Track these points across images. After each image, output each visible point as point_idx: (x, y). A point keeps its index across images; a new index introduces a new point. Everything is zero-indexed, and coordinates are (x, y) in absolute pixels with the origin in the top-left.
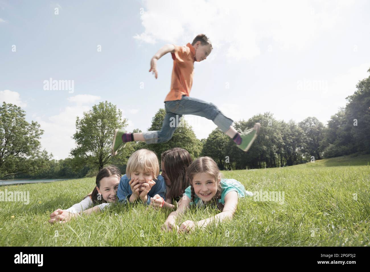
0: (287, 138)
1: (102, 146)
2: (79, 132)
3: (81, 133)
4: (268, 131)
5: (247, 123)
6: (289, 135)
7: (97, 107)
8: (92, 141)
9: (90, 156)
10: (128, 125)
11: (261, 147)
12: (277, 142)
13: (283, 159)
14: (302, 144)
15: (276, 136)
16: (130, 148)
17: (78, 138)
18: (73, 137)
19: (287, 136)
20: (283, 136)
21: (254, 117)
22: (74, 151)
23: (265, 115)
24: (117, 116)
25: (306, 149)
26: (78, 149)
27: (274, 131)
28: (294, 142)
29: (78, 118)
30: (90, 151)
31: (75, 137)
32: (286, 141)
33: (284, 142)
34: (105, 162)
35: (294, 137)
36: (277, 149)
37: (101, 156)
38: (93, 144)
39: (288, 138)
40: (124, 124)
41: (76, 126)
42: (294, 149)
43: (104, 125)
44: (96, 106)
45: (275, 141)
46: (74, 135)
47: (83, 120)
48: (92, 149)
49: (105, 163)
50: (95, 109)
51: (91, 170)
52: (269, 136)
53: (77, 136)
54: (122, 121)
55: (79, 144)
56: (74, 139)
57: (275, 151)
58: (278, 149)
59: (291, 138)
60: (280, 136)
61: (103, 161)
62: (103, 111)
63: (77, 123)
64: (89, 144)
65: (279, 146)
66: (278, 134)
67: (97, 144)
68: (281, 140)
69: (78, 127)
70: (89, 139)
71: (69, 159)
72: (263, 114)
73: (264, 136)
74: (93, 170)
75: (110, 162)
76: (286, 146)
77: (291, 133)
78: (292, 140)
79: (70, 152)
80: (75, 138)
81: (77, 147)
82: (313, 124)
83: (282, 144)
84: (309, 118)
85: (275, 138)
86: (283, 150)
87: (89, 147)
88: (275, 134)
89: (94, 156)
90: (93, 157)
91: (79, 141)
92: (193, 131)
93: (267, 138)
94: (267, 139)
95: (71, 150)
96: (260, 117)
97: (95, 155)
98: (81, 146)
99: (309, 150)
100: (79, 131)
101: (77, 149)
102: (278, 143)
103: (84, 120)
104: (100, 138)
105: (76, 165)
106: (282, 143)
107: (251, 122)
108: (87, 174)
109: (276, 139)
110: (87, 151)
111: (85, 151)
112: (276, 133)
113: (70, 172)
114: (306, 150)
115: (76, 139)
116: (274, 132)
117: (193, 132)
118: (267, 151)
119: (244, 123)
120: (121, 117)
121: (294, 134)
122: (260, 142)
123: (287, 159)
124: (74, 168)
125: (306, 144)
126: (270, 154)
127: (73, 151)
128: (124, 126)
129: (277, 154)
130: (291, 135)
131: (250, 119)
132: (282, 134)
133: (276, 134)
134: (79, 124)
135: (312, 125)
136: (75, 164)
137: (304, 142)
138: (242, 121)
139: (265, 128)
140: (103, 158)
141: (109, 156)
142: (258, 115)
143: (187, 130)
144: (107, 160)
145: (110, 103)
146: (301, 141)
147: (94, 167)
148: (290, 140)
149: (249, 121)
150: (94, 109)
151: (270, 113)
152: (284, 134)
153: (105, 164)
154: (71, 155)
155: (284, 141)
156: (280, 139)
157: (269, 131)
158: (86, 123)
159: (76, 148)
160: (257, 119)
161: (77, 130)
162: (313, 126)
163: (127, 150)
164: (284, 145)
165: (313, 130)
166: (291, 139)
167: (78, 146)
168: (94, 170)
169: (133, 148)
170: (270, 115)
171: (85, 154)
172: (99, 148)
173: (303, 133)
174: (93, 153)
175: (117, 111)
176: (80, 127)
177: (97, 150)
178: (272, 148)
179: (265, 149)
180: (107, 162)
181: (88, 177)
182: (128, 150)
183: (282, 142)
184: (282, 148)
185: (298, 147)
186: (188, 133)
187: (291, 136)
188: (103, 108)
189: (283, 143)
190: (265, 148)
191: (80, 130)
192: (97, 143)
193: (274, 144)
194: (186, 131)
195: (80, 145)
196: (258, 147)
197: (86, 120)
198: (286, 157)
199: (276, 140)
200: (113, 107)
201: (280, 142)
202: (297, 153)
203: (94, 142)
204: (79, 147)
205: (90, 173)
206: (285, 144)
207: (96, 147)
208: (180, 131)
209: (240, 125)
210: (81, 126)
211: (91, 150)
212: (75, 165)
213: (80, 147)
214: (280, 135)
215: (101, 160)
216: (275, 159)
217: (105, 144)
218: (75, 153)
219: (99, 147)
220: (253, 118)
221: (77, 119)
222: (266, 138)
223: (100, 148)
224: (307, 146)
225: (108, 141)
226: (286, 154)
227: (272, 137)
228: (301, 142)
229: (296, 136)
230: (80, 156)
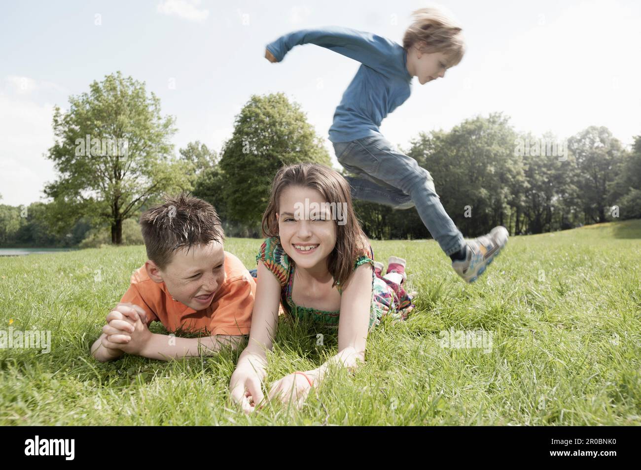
0: (536, 173)
1: (118, 178)
2: (61, 145)
3: (68, 147)
4: (493, 156)
5: (448, 135)
6: (539, 167)
7: (101, 85)
8: (93, 164)
9: (91, 199)
10: (176, 130)
11: (475, 191)
12: (511, 181)
13: (521, 219)
14: (567, 186)
15: (512, 167)
16: (182, 184)
17: (60, 158)
18: (49, 154)
19: (536, 168)
20: (527, 168)
21: (466, 123)
22: (52, 187)
23: (491, 120)
24: (151, 109)
25: (576, 198)
26: (61, 183)
27: (508, 155)
28: (549, 182)
29: (58, 109)
30: (91, 188)
31: (52, 154)
32: (532, 179)
33: (529, 182)
34: (126, 212)
35: (553, 172)
36: (510, 197)
37: (116, 199)
38: (95, 172)
39: (539, 174)
40: (167, 129)
41: (53, 130)
42: (549, 199)
43: (120, 130)
44: (97, 84)
45: (508, 178)
46: (50, 150)
47: (70, 115)
48: (94, 183)
49: (125, 216)
50: (96, 89)
51: (92, 230)
52: (495, 166)
53: (57, 153)
54: (163, 122)
55: (63, 170)
56: (51, 161)
57: (506, 200)
58: (514, 196)
59: (545, 173)
60: (521, 167)
61: (121, 211)
62: (115, 96)
63: (56, 121)
64: (86, 172)
65: (516, 189)
66: (515, 162)
67: (106, 174)
68: (522, 176)
69: (58, 132)
70: (87, 161)
71: (41, 204)
72: (485, 116)
73: (485, 165)
74: (99, 231)
75: (136, 213)
76: (531, 189)
77: (546, 162)
78: (547, 178)
79: (43, 189)
80: (53, 157)
81: (58, 179)
82: (598, 143)
83: (522, 186)
84: (593, 128)
85: (510, 171)
86: (523, 198)
87: (88, 179)
88: (509, 164)
89: (99, 199)
90: (99, 202)
91: (62, 163)
92: (327, 150)
93: (491, 171)
94: (490, 175)
95: (45, 185)
96: (478, 124)
97: (102, 197)
98: (67, 175)
99: (582, 201)
100: (61, 141)
101: (58, 183)
102: (514, 183)
103: (73, 116)
104: (112, 161)
105: (59, 220)
106: (522, 184)
107: (457, 133)
108: (84, 238)
109: (511, 175)
110: (84, 188)
111: (80, 188)
112: (513, 160)
113: (44, 234)
114: (576, 200)
115: (55, 160)
116: (508, 158)
117: (326, 152)
118: (487, 200)
119: (441, 136)
120: (160, 113)
121: (552, 165)
122: (474, 178)
123: (530, 219)
124: (54, 224)
125: (578, 187)
126: (493, 207)
127: (50, 188)
128: (167, 134)
129: (508, 206)
130: (545, 166)
131: (457, 127)
132: (525, 164)
133: (512, 162)
134: (61, 125)
135: (596, 145)
136: (56, 217)
137: (572, 182)
138: (437, 130)
139: (488, 148)
140: (122, 204)
141: (134, 200)
142: (475, 119)
143: (313, 147)
144: (131, 210)
145: (130, 77)
146: (566, 181)
147: (100, 224)
148: (542, 176)
149: (453, 132)
150: (94, 90)
151: (503, 115)
152: (530, 164)
153: (126, 218)
154: (45, 195)
155: (528, 179)
156: (518, 173)
157: (495, 155)
158: (77, 123)
159: (56, 182)
160: (472, 127)
161: (57, 138)
162: (597, 148)
163: (175, 188)
164: (527, 187)
165: (595, 156)
166: (545, 176)
167: (60, 177)
168: (101, 231)
169: (189, 184)
170: (502, 119)
171: (77, 193)
172: (112, 182)
173: (573, 162)
174: (98, 193)
175: (148, 95)
176: (65, 132)
177: (106, 185)
178: (501, 193)
179: (483, 196)
180: (131, 213)
181: (87, 246)
182: (178, 187)
183: (523, 182)
184: (521, 194)
185: (557, 192)
186: (316, 153)
187: (544, 169)
188: (114, 89)
189: (526, 184)
190: (484, 192)
191: (64, 140)
192: (106, 170)
193: (505, 186)
194: (312, 150)
195: (65, 173)
196: (468, 190)
197: (76, 115)
198: (527, 215)
199: (510, 177)
200: (138, 87)
201: (518, 180)
202: (553, 206)
203: (98, 167)
204: (63, 177)
205: (92, 237)
206: (529, 186)
207: (103, 179)
208: (297, 150)
209: (432, 140)
210: (67, 130)
211: (93, 186)
212: (55, 220)
213: (67, 177)
214: (521, 165)
215: (116, 208)
216: (503, 217)
217: (124, 174)
218: (55, 192)
219: (110, 179)
220: (462, 124)
221: (55, 112)
222: (488, 171)
223: (114, 182)
224: (580, 193)
225: (131, 165)
226: (529, 207)
227: (501, 169)
228: (565, 183)
229: (557, 169)
230: (66, 199)
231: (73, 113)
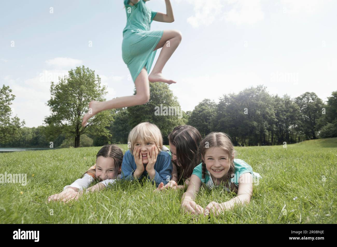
0: (280, 115)
1: (79, 115)
2: (54, 99)
3: (57, 100)
4: (259, 106)
5: (237, 96)
6: (282, 111)
7: (74, 72)
8: (68, 108)
9: (66, 124)
10: (107, 92)
11: (251, 123)
12: (268, 118)
13: (274, 137)
14: (296, 121)
15: (269, 111)
16: (109, 118)
17: (53, 105)
18: (48, 103)
19: (281, 112)
20: (276, 112)
21: (246, 90)
22: (48, 119)
23: (258, 89)
24: (96, 82)
25: (301, 127)
26: (53, 117)
27: (266, 106)
28: (287, 119)
29: (53, 83)
30: (66, 120)
31: (49, 103)
32: (278, 117)
33: (277, 119)
34: (82, 131)
35: (289, 114)
36: (268, 126)
37: (78, 125)
38: (69, 112)
39: (282, 115)
40: (103, 92)
41: (50, 92)
42: (287, 127)
43: (81, 92)
44: (72, 71)
45: (267, 117)
46: (48, 101)
47: (58, 85)
48: (68, 117)
49: (82, 133)
50: (71, 74)
51: (66, 140)
52: (260, 111)
53: (52, 103)
54: (101, 89)
55: (53, 111)
56: (48, 106)
57: (266, 128)
58: (270, 125)
59: (285, 115)
60: (273, 112)
61: (80, 130)
62: (80, 77)
63: (52, 88)
64: (65, 112)
65: (271, 122)
66: (270, 109)
67: (74, 113)
68: (274, 116)
69: (52, 93)
70: (65, 107)
71: (43, 127)
72: (255, 87)
73: (255, 111)
74: (69, 140)
75: (87, 131)
76: (278, 122)
77: (285, 109)
78: (286, 117)
79: (44, 120)
80: (49, 105)
81: (51, 115)
82: (311, 100)
83: (274, 121)
84: (308, 93)
85: (267, 113)
86: (275, 126)
87: (65, 115)
88: (267, 110)
89: (70, 125)
90: (69, 126)
91: (53, 108)
92: (178, 102)
93: (258, 113)
94: (258, 115)
95: (45, 118)
96: (252, 90)
97: (71, 124)
98: (55, 113)
99: (304, 129)
100: (54, 97)
101: (51, 117)
102: (270, 119)
103: (60, 86)
104: (77, 106)
105: (51, 134)
106: (274, 120)
107: (241, 95)
108: (62, 144)
109: (268, 115)
110: (63, 120)
111: (61, 120)
112: (269, 108)
113: (43, 141)
114: (301, 128)
115: (50, 106)
116: (267, 107)
117: (178, 103)
118: (257, 127)
119: (234, 96)
120: (100, 84)
121: (288, 111)
122: (250, 117)
123: (278, 137)
124: (48, 136)
125: (301, 122)
126: (260, 130)
127: (47, 119)
128: (103, 94)
129: (267, 131)
130: (285, 111)
131: (241, 92)
132: (275, 110)
133: (269, 109)
134: (54, 90)
135: (310, 101)
136: (49, 133)
137: (299, 119)
138: (232, 93)
139: (257, 102)
140: (81, 127)
141: (86, 125)
142: (250, 88)
143: (171, 101)
144: (84, 130)
145: (88, 68)
146: (296, 119)
147: (70, 137)
148: (284, 116)
149: (240, 94)
150: (70, 74)
151: (263, 86)
152: (277, 110)
153: (82, 134)
154: (44, 123)
155: (277, 117)
156: (272, 115)
157: (260, 105)
158: (61, 89)
159: (50, 116)
160: (249, 92)
161: (52, 96)
162: (310, 102)
163: (106, 120)
164: (276, 121)
165: (310, 106)
166: (285, 116)
167: (52, 114)
168: (70, 140)
169: (113, 118)
170: (263, 88)
171: (60, 122)
172: (76, 117)
173: (298, 109)
174: (69, 122)
175: (96, 77)
176: (56, 93)
177: (73, 118)
178: (263, 124)
179: (255, 125)
180: (84, 132)
181: (63, 147)
182: (107, 119)
183: (274, 119)
185: (292, 124)
186: (173, 104)
187: (285, 113)
188: (80, 74)
189: (276, 120)
190: (255, 124)
191: (55, 97)
192: (74, 111)
193: (265, 120)
194: (171, 103)
195: (55, 112)
196: (247, 122)
197: (61, 85)
198: (277, 134)
199: (268, 116)
200: (91, 73)
201: (272, 118)
202: (290, 131)
203: (70, 109)
204: (54, 114)
205: (66, 143)
207: (72, 116)
208: (164, 102)
209: (230, 98)
210: (56, 92)
211: (67, 119)
212: (49, 134)
213: (55, 114)
214: (273, 110)
215: (78, 129)
216: (265, 136)
217: (82, 113)
218: (50, 121)
219: (75, 115)
220: (244, 90)
221: (52, 84)
222: (257, 113)
223: (77, 117)
224: (302, 124)
225: (86, 109)
226: (278, 131)
227: (263, 112)
228: (295, 120)
229: (291, 112)
230: (55, 125)
231: (60, 84)
